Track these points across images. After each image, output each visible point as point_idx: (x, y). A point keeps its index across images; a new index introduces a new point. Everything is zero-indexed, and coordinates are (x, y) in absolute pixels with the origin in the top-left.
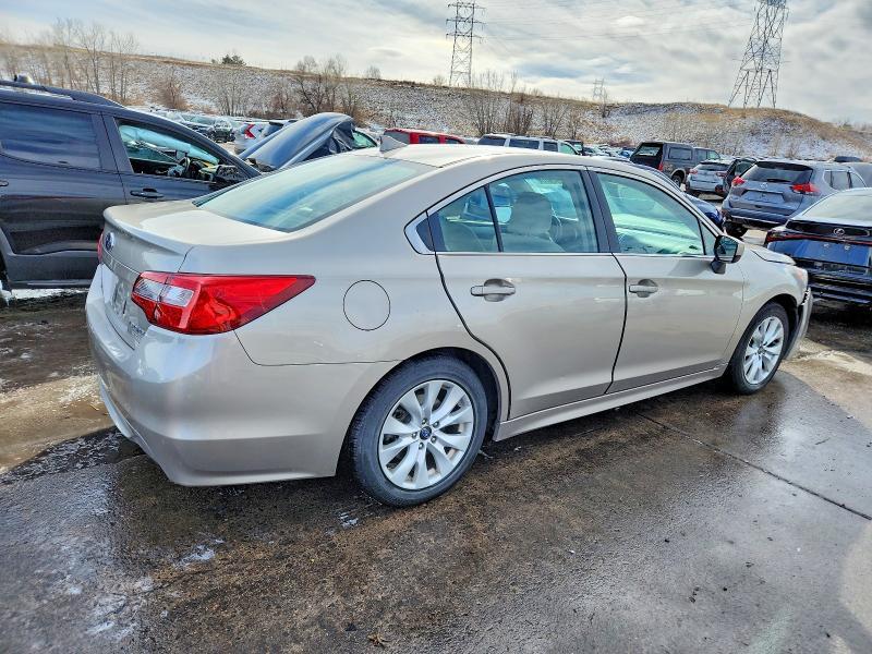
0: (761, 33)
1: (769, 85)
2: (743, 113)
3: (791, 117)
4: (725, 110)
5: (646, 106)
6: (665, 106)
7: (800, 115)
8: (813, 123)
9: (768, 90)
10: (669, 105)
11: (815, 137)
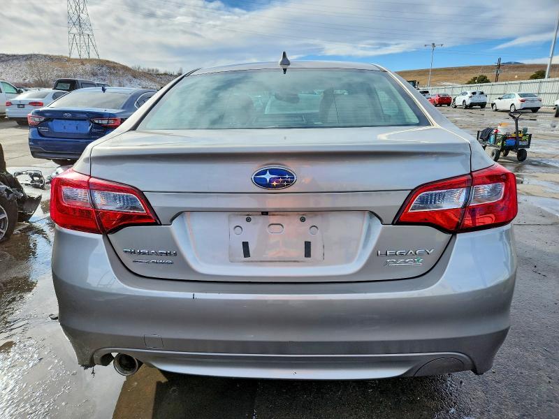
0: (74, 10)
1: (91, 44)
2: (82, 62)
3: (112, 65)
4: (69, 60)
5: (8, 56)
6: (23, 56)
7: (116, 63)
8: (125, 68)
9: (92, 48)
10: (26, 55)
11: (130, 77)
